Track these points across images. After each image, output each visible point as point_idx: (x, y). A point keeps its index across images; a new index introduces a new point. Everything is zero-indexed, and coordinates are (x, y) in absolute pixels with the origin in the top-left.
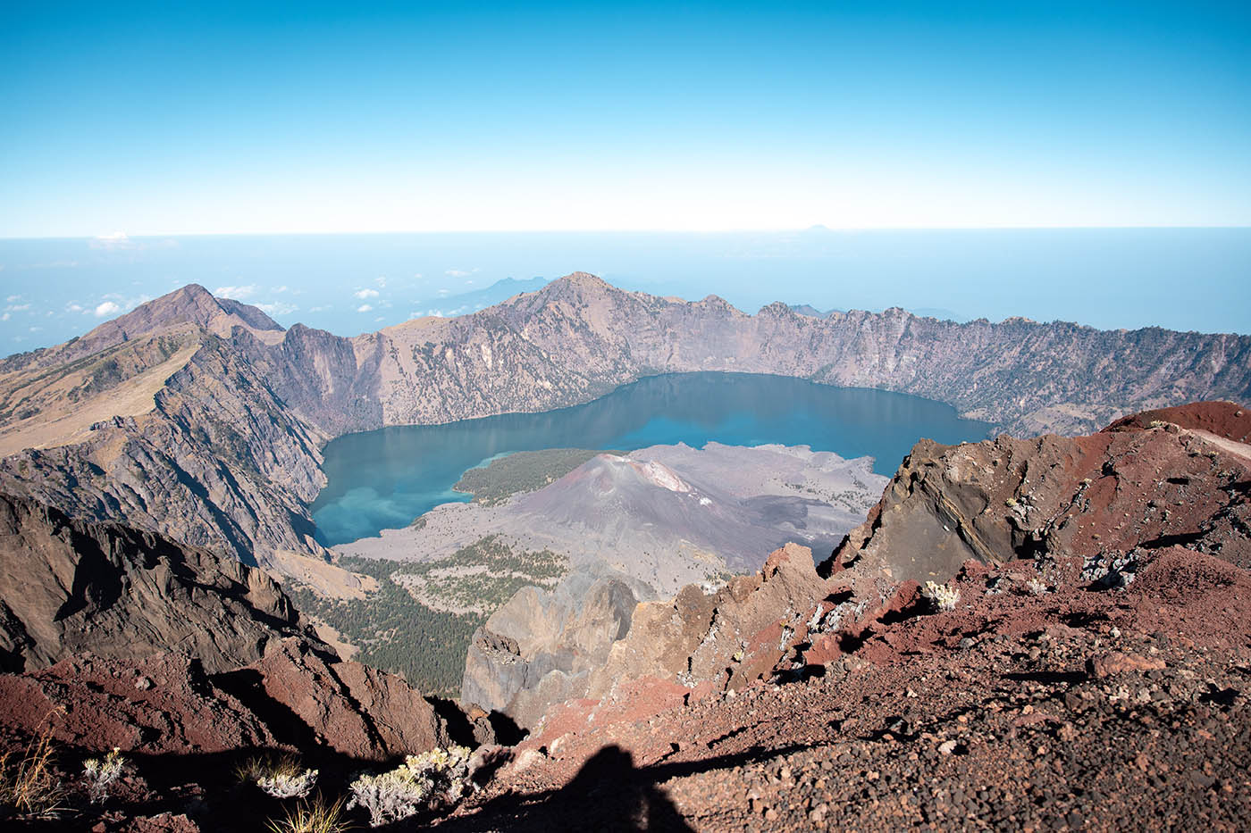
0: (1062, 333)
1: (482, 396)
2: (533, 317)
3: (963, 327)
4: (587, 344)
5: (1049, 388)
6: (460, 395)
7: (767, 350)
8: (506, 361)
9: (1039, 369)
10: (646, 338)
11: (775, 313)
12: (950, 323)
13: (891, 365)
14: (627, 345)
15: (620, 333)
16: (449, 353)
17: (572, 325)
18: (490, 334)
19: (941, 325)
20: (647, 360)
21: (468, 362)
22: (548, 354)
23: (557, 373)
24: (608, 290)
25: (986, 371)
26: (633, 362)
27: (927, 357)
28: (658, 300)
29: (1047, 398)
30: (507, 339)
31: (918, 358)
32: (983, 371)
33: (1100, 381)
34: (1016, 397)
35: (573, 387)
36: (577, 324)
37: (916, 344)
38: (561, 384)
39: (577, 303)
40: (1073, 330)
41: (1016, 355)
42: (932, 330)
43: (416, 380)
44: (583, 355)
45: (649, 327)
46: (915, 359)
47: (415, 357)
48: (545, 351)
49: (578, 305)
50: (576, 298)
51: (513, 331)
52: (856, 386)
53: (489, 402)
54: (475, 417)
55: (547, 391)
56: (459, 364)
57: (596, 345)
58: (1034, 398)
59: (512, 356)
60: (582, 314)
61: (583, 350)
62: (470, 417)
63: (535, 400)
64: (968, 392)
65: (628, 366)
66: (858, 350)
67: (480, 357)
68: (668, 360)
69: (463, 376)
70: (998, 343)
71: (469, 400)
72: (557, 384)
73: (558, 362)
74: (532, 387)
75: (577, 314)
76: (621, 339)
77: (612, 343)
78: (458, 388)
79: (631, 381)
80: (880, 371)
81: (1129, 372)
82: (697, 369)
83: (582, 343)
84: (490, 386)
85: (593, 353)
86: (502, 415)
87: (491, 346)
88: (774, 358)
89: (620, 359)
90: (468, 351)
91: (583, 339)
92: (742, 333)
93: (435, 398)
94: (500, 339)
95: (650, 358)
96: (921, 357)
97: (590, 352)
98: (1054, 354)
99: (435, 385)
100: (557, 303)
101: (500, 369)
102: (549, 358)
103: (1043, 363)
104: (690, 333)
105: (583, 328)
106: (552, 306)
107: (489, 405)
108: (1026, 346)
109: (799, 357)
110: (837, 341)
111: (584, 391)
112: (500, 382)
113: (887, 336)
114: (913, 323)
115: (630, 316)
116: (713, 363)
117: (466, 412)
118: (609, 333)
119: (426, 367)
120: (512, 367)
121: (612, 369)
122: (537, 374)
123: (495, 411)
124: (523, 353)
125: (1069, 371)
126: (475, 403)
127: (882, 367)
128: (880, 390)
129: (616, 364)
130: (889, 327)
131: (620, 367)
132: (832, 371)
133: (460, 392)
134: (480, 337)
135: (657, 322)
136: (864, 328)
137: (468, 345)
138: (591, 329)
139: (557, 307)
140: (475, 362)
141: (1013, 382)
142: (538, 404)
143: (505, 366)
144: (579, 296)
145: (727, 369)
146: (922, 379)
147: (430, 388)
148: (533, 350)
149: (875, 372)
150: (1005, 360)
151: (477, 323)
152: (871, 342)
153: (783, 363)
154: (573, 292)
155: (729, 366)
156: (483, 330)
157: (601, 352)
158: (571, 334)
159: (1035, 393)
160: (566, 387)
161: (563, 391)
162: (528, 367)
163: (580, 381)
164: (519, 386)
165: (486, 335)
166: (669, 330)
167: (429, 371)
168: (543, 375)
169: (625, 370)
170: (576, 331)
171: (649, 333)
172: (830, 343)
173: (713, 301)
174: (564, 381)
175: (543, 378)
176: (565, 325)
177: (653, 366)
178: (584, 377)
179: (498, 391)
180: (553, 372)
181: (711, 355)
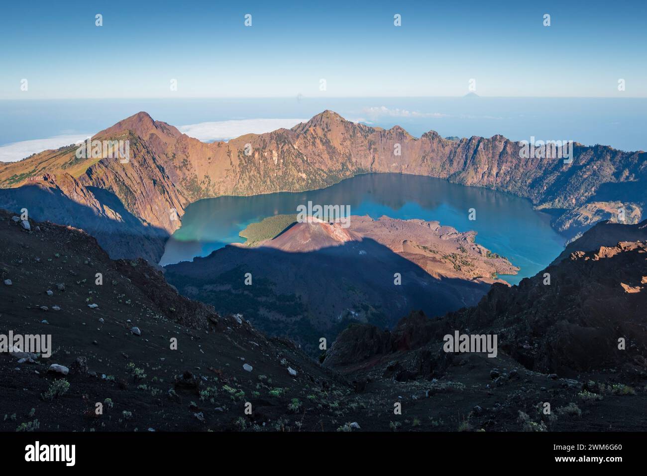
0: (600, 153)
1: (270, 181)
2: (301, 136)
4: (329, 153)
5: (592, 191)
6: (259, 179)
7: (425, 161)
8: (284, 160)
9: (585, 176)
10: (360, 150)
11: (430, 137)
13: (494, 172)
14: (350, 155)
15: (347, 147)
16: (257, 155)
17: (321, 141)
18: (278, 144)
20: (361, 164)
21: (265, 160)
22: (307, 158)
23: (311, 169)
24: (342, 121)
25: (552, 178)
26: (353, 165)
27: (516, 166)
28: (370, 129)
30: (286, 148)
34: (570, 196)
35: (318, 178)
36: (324, 141)
37: (510, 159)
38: (311, 176)
39: (326, 129)
40: (607, 151)
43: (238, 170)
44: (326, 160)
45: (362, 144)
46: (509, 169)
47: (239, 156)
48: (305, 156)
49: (326, 130)
50: (325, 126)
51: (289, 143)
54: (266, 193)
55: (304, 180)
56: (261, 161)
57: (333, 154)
58: (582, 198)
59: (287, 157)
60: (328, 135)
61: (326, 156)
62: (263, 193)
63: (297, 185)
65: (349, 167)
66: (476, 161)
67: (272, 158)
68: (372, 165)
69: (262, 168)
71: (263, 183)
72: (309, 176)
73: (311, 163)
74: (296, 177)
75: (325, 135)
76: (347, 151)
77: (342, 152)
78: (258, 175)
79: (351, 177)
80: (488, 176)
82: (387, 171)
83: (326, 152)
84: (275, 175)
85: (331, 158)
87: (277, 151)
88: (429, 166)
89: (346, 162)
90: (266, 154)
91: (327, 149)
92: (412, 149)
93: (246, 180)
94: (282, 147)
95: (362, 163)
96: (512, 167)
98: (595, 167)
99: (247, 173)
100: (315, 128)
101: (281, 165)
102: (307, 160)
103: (587, 173)
104: (384, 149)
105: (326, 143)
106: (311, 130)
107: (273, 186)
109: (443, 166)
110: (464, 156)
111: (323, 180)
112: (280, 173)
113: (493, 153)
114: (508, 145)
115: (352, 137)
116: (396, 168)
117: (261, 189)
118: (341, 147)
119: (244, 162)
120: (287, 164)
121: (341, 169)
122: (299, 169)
123: (276, 190)
124: (293, 156)
126: (266, 185)
127: (490, 174)
128: (488, 188)
129: (343, 165)
130: (495, 147)
131: (345, 168)
132: (461, 175)
134: (273, 146)
135: (367, 141)
136: (479, 147)
137: (266, 150)
138: (331, 144)
139: (314, 130)
140: (269, 160)
142: (299, 187)
143: (283, 163)
144: (327, 124)
145: (403, 172)
146: (513, 182)
147: (244, 174)
148: (299, 155)
149: (485, 176)
151: (272, 138)
152: (483, 157)
153: (434, 170)
154: (324, 122)
155: (405, 170)
156: (274, 142)
157: (336, 158)
158: (321, 146)
159: (583, 194)
160: (314, 178)
161: (312, 180)
162: (295, 164)
163: (322, 175)
164: (290, 176)
165: (276, 145)
166: (373, 147)
167: (245, 164)
168: (302, 170)
169: (347, 169)
170: (323, 144)
171: (362, 148)
172: (461, 158)
173: (397, 129)
174: (313, 174)
175: (302, 172)
176: (318, 141)
177: (363, 168)
178: (325, 172)
179: (278, 178)
180: (308, 169)
181: (395, 163)
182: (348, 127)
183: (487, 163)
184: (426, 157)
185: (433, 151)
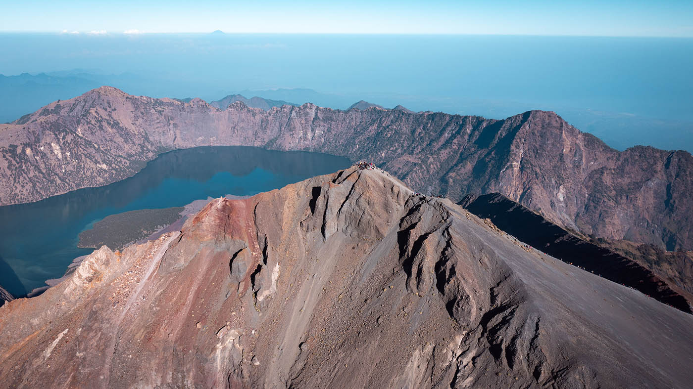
0: (397, 115)
1: (60, 178)
2: (82, 120)
3: (346, 112)
4: (121, 136)
5: (395, 146)
6: (44, 180)
7: (236, 131)
8: (71, 153)
9: (389, 135)
10: (157, 128)
11: (237, 108)
12: (339, 111)
13: (310, 135)
14: (146, 134)
15: (140, 125)
16: (28, 151)
17: (109, 124)
18: (56, 135)
19: (334, 112)
20: (160, 142)
21: (44, 155)
22: (98, 145)
23: (108, 158)
24: (127, 98)
25: (362, 138)
26: (152, 145)
27: (329, 130)
28: (156, 101)
29: (395, 151)
30: (69, 138)
31: (324, 131)
32: (360, 137)
33: (418, 141)
34: (379, 152)
35: (121, 166)
36: (112, 123)
37: (322, 123)
38: (113, 165)
39: (108, 108)
40: (403, 114)
41: (376, 128)
42: (329, 116)
43: (9, 173)
44: (120, 143)
45: (158, 121)
46: (322, 132)
48: (95, 143)
49: (109, 109)
50: (106, 105)
51: (72, 132)
52: (292, 150)
53: (67, 183)
54: (59, 194)
55: (105, 170)
56: (37, 158)
57: (127, 135)
58: (389, 152)
59: (75, 149)
60: (113, 114)
61: (119, 140)
62: (56, 194)
63: (99, 178)
64: (354, 150)
65: (149, 147)
66: (291, 128)
67: (52, 152)
68: (174, 141)
69: (43, 166)
70: (365, 121)
71: (52, 183)
72: (111, 166)
73: (106, 150)
74: (94, 169)
75: (110, 116)
76: (142, 130)
77: (136, 132)
78: (41, 175)
79: (154, 158)
80: (304, 140)
81: (431, 135)
82: (193, 146)
83: (117, 135)
84: (64, 171)
85: (126, 141)
86: (77, 190)
87: (58, 142)
88: (241, 137)
89: (144, 143)
90: (42, 149)
91: (118, 133)
92: (219, 121)
93: (27, 184)
94: (64, 138)
95: (162, 141)
96: (326, 131)
97: (124, 141)
98: (395, 127)
99: (24, 175)
100: (95, 109)
101: (68, 159)
102: (99, 148)
103: (390, 132)
104: (186, 123)
105: (116, 125)
106: (93, 111)
107: (66, 184)
108: (380, 122)
109: (256, 134)
110: (277, 124)
111: (128, 168)
112: (70, 168)
113: (306, 119)
114: (319, 111)
115: (145, 115)
116: (203, 141)
117: (51, 191)
118: (133, 127)
119: (14, 162)
120: (77, 157)
121: (141, 151)
122: (96, 160)
123: (72, 188)
124: (82, 147)
125: (404, 137)
126: (56, 184)
127: (305, 139)
128: (306, 151)
129: (142, 147)
130: (306, 114)
131: (145, 149)
132: (277, 142)
133: (44, 178)
134: (49, 137)
135: (163, 117)
136: (292, 115)
137: (41, 144)
138: (121, 125)
139: (96, 112)
140: (49, 155)
141: (377, 143)
142: (102, 180)
143: (71, 156)
144: (109, 103)
145: (212, 145)
146: (328, 143)
147: (21, 177)
148: (89, 144)
149: (302, 141)
150: (371, 131)
151: (44, 129)
152: (297, 122)
153: (247, 139)
154: (103, 100)
155: (214, 142)
156: (50, 133)
157: (131, 140)
158: (110, 130)
159: (389, 149)
160: (117, 167)
161: (116, 170)
162: (89, 156)
163: (123, 162)
164: (86, 170)
165: (53, 136)
166: (172, 122)
167: (17, 165)
169: (149, 151)
170: (112, 127)
171: (159, 125)
172: (273, 125)
173: (198, 102)
174: (114, 163)
175: (101, 162)
176: (104, 124)
177: (165, 146)
178: (124, 158)
179: (70, 174)
180: (106, 158)
181: (200, 136)
182: (137, 104)
183: (301, 129)
184: (236, 127)
185: (243, 121)
